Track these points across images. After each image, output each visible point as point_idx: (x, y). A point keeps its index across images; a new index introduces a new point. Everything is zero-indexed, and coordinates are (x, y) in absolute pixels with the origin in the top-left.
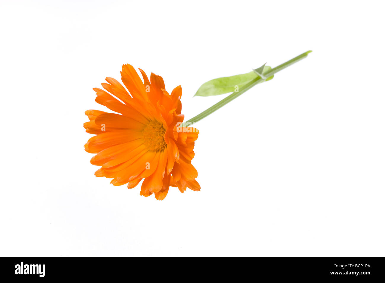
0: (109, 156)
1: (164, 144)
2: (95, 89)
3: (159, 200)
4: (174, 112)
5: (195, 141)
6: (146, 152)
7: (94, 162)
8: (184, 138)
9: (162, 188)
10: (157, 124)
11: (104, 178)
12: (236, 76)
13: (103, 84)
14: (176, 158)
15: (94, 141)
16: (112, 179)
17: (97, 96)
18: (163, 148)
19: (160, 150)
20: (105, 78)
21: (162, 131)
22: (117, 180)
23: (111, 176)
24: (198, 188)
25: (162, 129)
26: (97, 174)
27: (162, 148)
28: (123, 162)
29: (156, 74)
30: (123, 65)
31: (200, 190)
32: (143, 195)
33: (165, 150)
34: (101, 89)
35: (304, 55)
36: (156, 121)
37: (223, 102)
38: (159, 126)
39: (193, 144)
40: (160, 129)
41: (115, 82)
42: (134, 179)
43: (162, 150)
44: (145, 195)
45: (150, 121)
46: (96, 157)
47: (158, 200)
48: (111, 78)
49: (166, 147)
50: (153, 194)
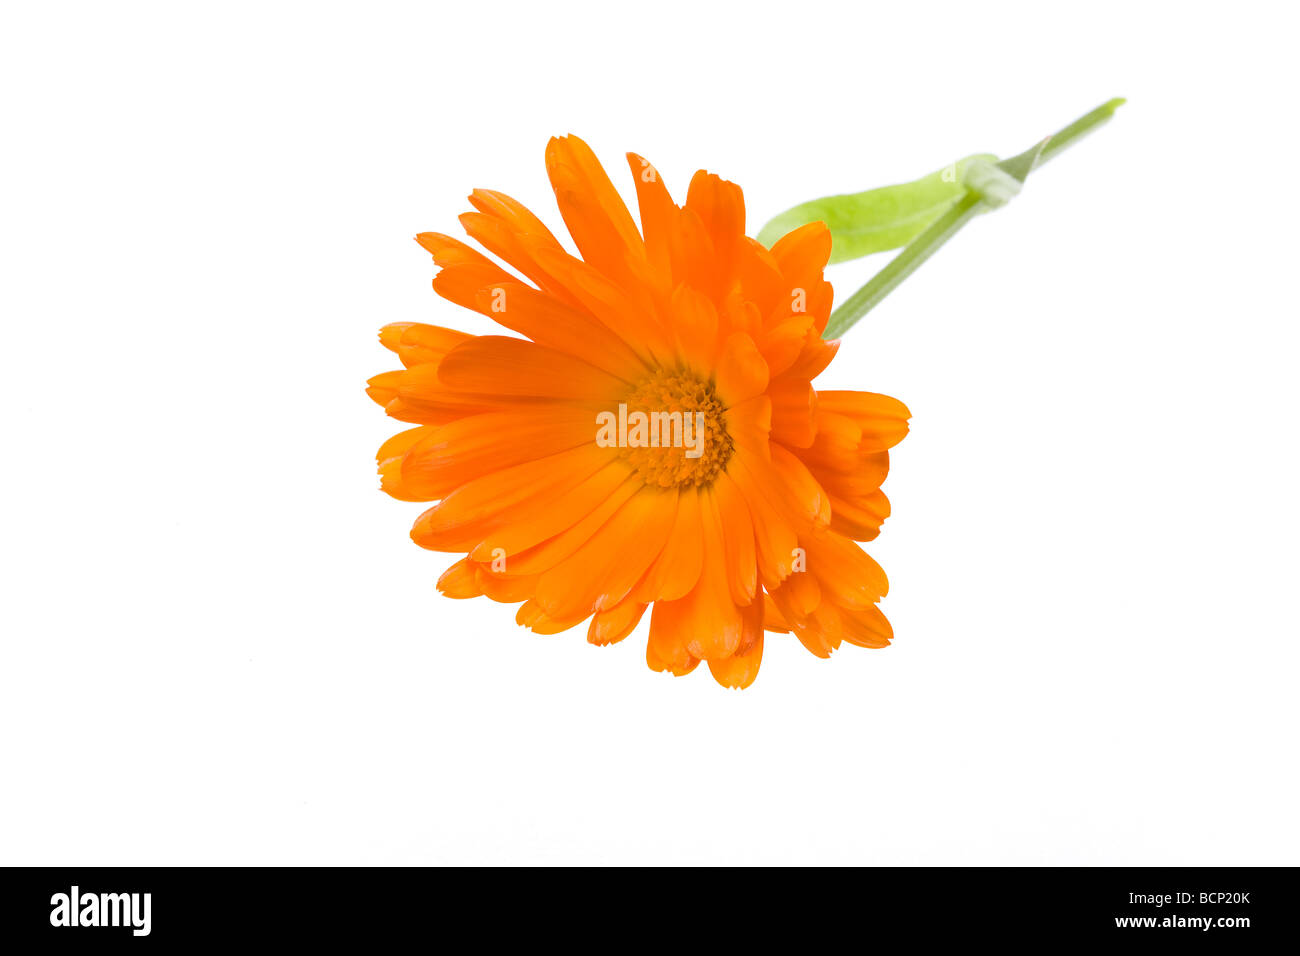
0: (489, 509)
1: (717, 461)
2: (427, 240)
3: (731, 688)
4: (809, 331)
5: (891, 451)
6: (636, 493)
7: (429, 536)
8: (848, 437)
9: (742, 638)
10: (686, 379)
11: (483, 601)
12: (877, 191)
13: (463, 218)
14: (816, 518)
15: (427, 453)
16: (517, 606)
17: (439, 269)
18: (710, 477)
19: (698, 484)
20: (471, 193)
21: (709, 407)
22: (544, 611)
23: (511, 595)
24: (882, 636)
25: (707, 398)
26: (450, 586)
27: (706, 474)
28: (547, 537)
29: (723, 177)
30: (553, 139)
31: (890, 644)
32: (665, 671)
33: (721, 483)
34: (452, 239)
35: (1100, 115)
36: (680, 368)
37: (875, 291)
38: (696, 388)
39: (882, 462)
40: (700, 400)
41: (512, 212)
42: (616, 607)
43: (706, 484)
44: (675, 668)
45: (651, 370)
46: (432, 516)
47: (728, 687)
48: (497, 194)
49: (725, 470)
50: (703, 665)
